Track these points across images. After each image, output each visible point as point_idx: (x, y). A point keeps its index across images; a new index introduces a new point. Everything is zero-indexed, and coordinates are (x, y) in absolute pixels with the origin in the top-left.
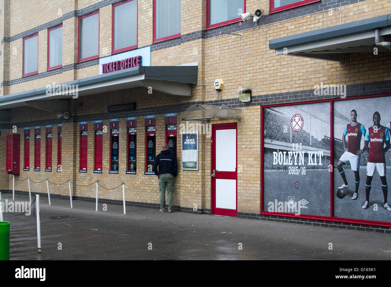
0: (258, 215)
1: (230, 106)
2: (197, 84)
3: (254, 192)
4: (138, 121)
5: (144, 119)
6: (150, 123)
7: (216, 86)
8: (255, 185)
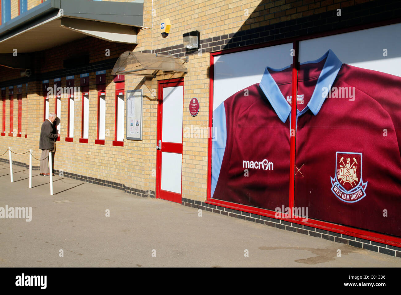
0: (204, 204)
1: (176, 56)
2: (142, 27)
3: (199, 172)
4: (90, 78)
5: (95, 76)
6: (100, 81)
7: (162, 28)
8: (201, 163)
